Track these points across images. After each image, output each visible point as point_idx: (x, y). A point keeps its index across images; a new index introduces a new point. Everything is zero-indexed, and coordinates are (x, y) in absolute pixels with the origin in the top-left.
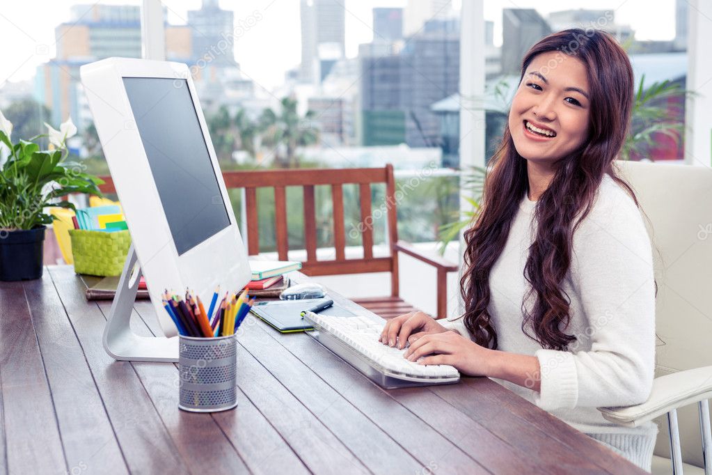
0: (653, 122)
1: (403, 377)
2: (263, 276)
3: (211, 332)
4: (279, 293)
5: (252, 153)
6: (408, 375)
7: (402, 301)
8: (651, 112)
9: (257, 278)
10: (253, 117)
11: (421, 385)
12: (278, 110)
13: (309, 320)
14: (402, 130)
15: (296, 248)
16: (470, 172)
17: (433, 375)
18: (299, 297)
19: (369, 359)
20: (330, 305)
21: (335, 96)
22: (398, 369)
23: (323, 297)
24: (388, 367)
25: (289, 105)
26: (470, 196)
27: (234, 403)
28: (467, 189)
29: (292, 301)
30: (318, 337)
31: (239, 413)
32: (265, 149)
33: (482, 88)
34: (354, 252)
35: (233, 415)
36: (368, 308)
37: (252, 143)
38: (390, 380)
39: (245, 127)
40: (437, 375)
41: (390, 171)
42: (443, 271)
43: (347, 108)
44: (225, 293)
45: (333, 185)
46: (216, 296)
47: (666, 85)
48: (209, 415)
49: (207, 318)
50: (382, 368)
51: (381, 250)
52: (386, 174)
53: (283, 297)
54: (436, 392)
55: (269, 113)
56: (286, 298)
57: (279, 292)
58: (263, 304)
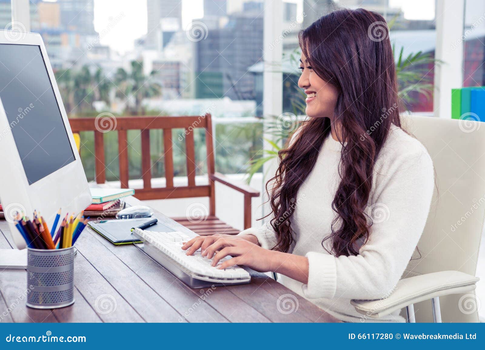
0: (410, 83)
1: (207, 279)
2: (104, 201)
3: (53, 245)
4: (116, 214)
5: (108, 103)
6: (210, 278)
7: (218, 219)
8: (408, 75)
9: (98, 202)
10: (109, 74)
11: (221, 285)
12: (129, 69)
13: (136, 235)
14: (220, 86)
15: (135, 178)
16: (271, 120)
17: (230, 277)
18: (131, 217)
19: (181, 266)
20: (155, 223)
21: (175, 59)
22: (203, 273)
23: (150, 217)
24: (195, 271)
25: (137, 65)
26: (271, 139)
27: (71, 301)
28: (269, 133)
29: (126, 220)
30: (143, 248)
31: (75, 309)
32: (118, 100)
33: (281, 56)
34: (181, 181)
35: (70, 310)
36: (185, 225)
37: (108, 95)
38: (197, 281)
39: (102, 82)
40: (233, 277)
41: (209, 119)
42: (249, 196)
43: (183, 69)
44: (66, 215)
45: (165, 130)
46: (58, 217)
47: (419, 55)
48: (50, 311)
49: (50, 236)
50: (190, 272)
51: (202, 180)
52: (206, 121)
53: (119, 216)
54: (232, 291)
55: (122, 72)
56: (121, 217)
57: (115, 212)
58: (104, 222)
